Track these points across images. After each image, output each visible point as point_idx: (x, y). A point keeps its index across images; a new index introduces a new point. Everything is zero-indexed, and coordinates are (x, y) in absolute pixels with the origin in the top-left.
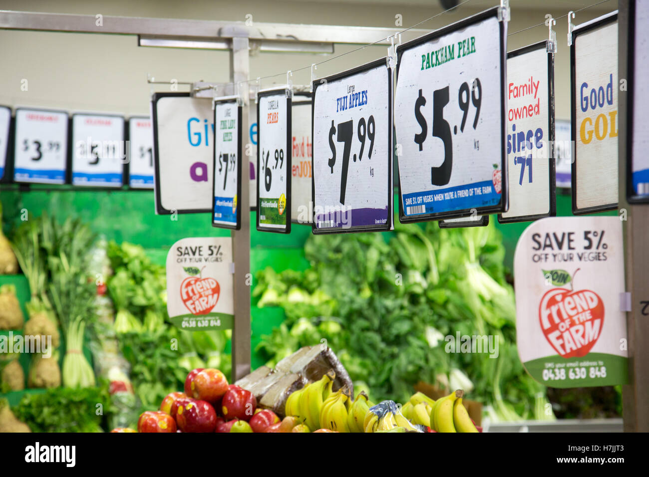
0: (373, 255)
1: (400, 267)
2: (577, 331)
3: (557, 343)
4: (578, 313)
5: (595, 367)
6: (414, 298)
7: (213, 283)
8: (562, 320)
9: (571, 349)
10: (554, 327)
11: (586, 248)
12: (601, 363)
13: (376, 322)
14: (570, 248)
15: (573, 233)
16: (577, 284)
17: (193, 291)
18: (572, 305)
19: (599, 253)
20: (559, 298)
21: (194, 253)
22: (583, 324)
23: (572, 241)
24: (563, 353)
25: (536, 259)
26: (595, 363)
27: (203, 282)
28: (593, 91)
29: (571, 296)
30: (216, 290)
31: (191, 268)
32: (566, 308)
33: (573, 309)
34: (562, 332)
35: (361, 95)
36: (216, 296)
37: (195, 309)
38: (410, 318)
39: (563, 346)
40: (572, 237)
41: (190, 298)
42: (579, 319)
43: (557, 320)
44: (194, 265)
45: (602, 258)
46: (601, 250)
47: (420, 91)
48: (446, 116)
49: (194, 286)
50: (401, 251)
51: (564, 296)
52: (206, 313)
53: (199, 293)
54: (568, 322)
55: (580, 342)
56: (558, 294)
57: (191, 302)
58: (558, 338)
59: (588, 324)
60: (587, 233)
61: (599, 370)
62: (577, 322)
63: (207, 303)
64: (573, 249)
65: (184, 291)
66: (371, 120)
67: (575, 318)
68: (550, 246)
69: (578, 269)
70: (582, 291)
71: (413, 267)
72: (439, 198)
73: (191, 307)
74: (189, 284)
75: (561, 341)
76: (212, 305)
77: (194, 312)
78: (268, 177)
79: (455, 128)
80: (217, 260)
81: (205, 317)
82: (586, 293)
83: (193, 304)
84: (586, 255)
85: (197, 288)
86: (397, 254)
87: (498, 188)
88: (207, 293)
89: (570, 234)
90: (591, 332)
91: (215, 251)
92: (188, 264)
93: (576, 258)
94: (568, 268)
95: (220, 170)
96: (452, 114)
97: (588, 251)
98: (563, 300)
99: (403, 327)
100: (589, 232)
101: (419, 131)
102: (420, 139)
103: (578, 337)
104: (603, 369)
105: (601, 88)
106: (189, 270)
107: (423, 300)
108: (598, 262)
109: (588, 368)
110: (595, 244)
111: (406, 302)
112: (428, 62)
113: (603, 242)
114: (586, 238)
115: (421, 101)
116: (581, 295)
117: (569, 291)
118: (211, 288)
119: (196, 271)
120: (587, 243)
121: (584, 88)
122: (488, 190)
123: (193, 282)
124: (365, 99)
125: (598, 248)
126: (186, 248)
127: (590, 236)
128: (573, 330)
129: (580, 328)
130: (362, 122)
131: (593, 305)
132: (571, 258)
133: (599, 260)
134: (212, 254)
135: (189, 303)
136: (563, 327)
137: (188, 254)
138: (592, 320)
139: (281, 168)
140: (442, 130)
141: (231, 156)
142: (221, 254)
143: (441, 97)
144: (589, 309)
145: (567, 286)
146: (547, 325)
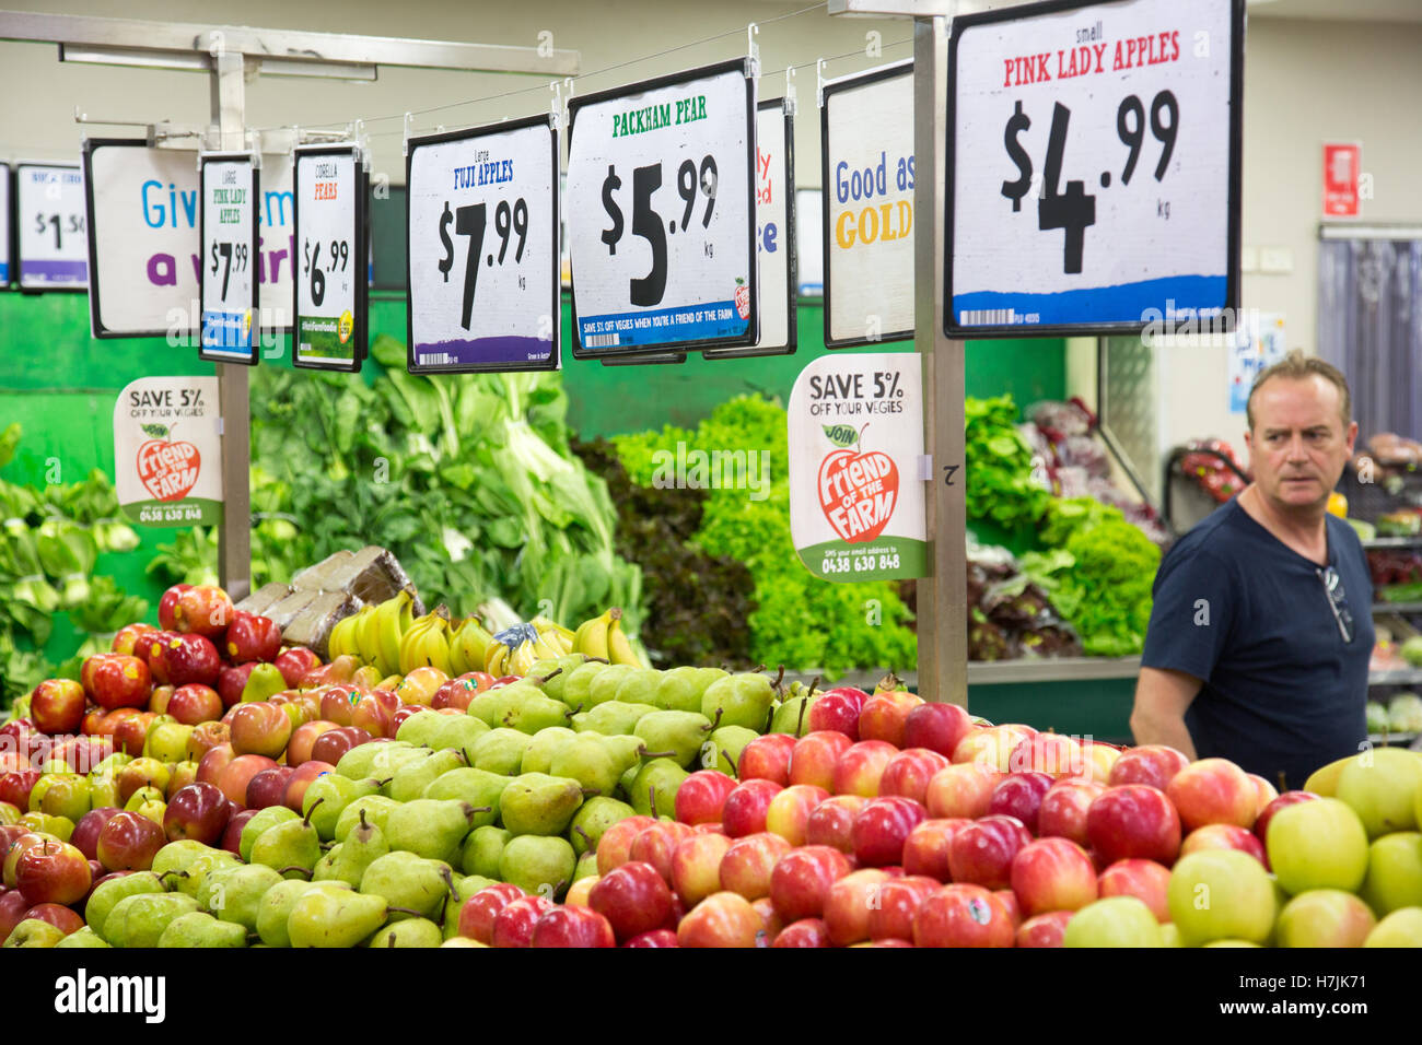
0: (349, 407)
1: (394, 427)
2: (865, 508)
3: (840, 524)
4: (866, 484)
5: (886, 555)
6: (419, 480)
7: (188, 450)
8: (847, 493)
9: (857, 531)
10: (837, 502)
11: (877, 396)
12: (894, 550)
13: (359, 521)
14: (857, 396)
15: (861, 376)
16: (865, 444)
17: (157, 462)
18: (860, 473)
19: (893, 403)
20: (843, 463)
21: (158, 402)
22: (872, 497)
23: (860, 386)
24: (847, 537)
25: (815, 411)
26: (886, 550)
27: (173, 448)
28: (856, 174)
29: (858, 460)
30: (195, 462)
31: (154, 426)
32: (851, 476)
33: (860, 478)
34: (847, 509)
35: (501, 166)
36: (194, 470)
37: (160, 491)
38: (416, 514)
39: (847, 527)
40: (860, 381)
41: (152, 474)
42: (867, 490)
43: (840, 493)
44: (158, 421)
45: (896, 408)
46: (895, 398)
47: (612, 168)
48: (654, 207)
49: (158, 455)
50: (394, 399)
51: (850, 460)
52: (179, 497)
53: (168, 466)
54: (853, 496)
55: (869, 521)
56: (842, 458)
57: (154, 480)
58: (841, 517)
59: (879, 498)
60: (878, 375)
61: (892, 559)
62: (865, 496)
63: (180, 482)
64: (862, 396)
65: (143, 462)
66: (521, 204)
67: (863, 490)
68: (833, 393)
69: (868, 424)
70: (871, 454)
71: (415, 426)
72: (643, 323)
73: (155, 489)
74: (150, 452)
75: (845, 521)
76: (187, 485)
77: (159, 496)
78: (317, 285)
79: (673, 225)
80: (195, 413)
81: (177, 504)
82: (875, 456)
83: (158, 483)
84: (877, 405)
85: (164, 457)
86: (387, 404)
87: (744, 311)
88: (179, 466)
89: (857, 377)
90: (882, 508)
91: (192, 398)
92: (148, 420)
93: (864, 409)
94: (854, 422)
95: (215, 269)
96: (666, 203)
97: (880, 400)
98: (848, 466)
99: (406, 528)
100: (881, 374)
101: (610, 225)
102: (611, 238)
103: (865, 515)
104: (896, 557)
105: (868, 171)
106: (150, 429)
107: (434, 482)
108: (891, 414)
109: (877, 557)
110: (888, 391)
111: (405, 487)
112: (624, 126)
113: (897, 388)
114: (877, 382)
115: (612, 182)
116: (870, 458)
117: (856, 454)
118: (186, 459)
119: (162, 431)
120: (877, 389)
121: (842, 169)
122: (727, 314)
123: (156, 449)
124: (508, 173)
125: (891, 396)
126: (146, 394)
127: (882, 379)
128: (860, 505)
129: (869, 502)
130: (503, 207)
131: (885, 472)
132: (858, 410)
133: (893, 411)
134: (187, 404)
135: (150, 482)
136: (847, 502)
137: (149, 402)
138: (883, 493)
139: (343, 269)
140: (648, 225)
141: (238, 246)
142: (202, 403)
143: (647, 179)
144: (880, 478)
145: (853, 447)
146: (828, 500)
